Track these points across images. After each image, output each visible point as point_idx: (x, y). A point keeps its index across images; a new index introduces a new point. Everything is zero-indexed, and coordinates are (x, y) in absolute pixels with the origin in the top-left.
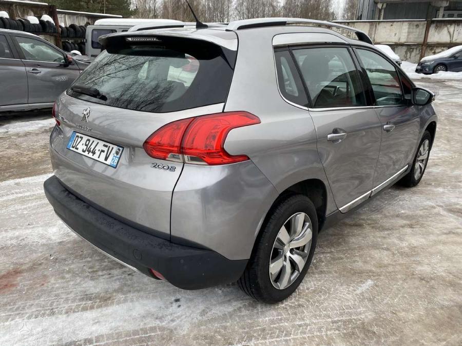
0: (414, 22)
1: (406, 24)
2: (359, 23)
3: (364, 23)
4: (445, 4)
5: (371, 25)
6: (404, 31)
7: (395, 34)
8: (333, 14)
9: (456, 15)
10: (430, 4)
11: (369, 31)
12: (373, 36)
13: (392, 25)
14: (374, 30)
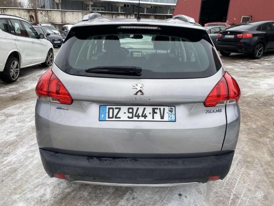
0: (84, 12)
1: (80, 13)
2: (54, 11)
3: (57, 11)
4: (91, 3)
5: (61, 13)
6: (80, 17)
7: (76, 19)
8: (20, 3)
9: (100, 10)
10: (83, 3)
11: (61, 16)
12: (64, 19)
13: (73, 14)
14: (64, 15)
